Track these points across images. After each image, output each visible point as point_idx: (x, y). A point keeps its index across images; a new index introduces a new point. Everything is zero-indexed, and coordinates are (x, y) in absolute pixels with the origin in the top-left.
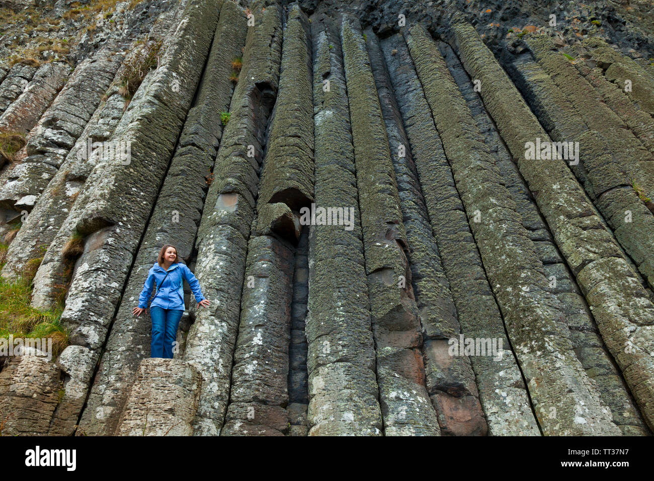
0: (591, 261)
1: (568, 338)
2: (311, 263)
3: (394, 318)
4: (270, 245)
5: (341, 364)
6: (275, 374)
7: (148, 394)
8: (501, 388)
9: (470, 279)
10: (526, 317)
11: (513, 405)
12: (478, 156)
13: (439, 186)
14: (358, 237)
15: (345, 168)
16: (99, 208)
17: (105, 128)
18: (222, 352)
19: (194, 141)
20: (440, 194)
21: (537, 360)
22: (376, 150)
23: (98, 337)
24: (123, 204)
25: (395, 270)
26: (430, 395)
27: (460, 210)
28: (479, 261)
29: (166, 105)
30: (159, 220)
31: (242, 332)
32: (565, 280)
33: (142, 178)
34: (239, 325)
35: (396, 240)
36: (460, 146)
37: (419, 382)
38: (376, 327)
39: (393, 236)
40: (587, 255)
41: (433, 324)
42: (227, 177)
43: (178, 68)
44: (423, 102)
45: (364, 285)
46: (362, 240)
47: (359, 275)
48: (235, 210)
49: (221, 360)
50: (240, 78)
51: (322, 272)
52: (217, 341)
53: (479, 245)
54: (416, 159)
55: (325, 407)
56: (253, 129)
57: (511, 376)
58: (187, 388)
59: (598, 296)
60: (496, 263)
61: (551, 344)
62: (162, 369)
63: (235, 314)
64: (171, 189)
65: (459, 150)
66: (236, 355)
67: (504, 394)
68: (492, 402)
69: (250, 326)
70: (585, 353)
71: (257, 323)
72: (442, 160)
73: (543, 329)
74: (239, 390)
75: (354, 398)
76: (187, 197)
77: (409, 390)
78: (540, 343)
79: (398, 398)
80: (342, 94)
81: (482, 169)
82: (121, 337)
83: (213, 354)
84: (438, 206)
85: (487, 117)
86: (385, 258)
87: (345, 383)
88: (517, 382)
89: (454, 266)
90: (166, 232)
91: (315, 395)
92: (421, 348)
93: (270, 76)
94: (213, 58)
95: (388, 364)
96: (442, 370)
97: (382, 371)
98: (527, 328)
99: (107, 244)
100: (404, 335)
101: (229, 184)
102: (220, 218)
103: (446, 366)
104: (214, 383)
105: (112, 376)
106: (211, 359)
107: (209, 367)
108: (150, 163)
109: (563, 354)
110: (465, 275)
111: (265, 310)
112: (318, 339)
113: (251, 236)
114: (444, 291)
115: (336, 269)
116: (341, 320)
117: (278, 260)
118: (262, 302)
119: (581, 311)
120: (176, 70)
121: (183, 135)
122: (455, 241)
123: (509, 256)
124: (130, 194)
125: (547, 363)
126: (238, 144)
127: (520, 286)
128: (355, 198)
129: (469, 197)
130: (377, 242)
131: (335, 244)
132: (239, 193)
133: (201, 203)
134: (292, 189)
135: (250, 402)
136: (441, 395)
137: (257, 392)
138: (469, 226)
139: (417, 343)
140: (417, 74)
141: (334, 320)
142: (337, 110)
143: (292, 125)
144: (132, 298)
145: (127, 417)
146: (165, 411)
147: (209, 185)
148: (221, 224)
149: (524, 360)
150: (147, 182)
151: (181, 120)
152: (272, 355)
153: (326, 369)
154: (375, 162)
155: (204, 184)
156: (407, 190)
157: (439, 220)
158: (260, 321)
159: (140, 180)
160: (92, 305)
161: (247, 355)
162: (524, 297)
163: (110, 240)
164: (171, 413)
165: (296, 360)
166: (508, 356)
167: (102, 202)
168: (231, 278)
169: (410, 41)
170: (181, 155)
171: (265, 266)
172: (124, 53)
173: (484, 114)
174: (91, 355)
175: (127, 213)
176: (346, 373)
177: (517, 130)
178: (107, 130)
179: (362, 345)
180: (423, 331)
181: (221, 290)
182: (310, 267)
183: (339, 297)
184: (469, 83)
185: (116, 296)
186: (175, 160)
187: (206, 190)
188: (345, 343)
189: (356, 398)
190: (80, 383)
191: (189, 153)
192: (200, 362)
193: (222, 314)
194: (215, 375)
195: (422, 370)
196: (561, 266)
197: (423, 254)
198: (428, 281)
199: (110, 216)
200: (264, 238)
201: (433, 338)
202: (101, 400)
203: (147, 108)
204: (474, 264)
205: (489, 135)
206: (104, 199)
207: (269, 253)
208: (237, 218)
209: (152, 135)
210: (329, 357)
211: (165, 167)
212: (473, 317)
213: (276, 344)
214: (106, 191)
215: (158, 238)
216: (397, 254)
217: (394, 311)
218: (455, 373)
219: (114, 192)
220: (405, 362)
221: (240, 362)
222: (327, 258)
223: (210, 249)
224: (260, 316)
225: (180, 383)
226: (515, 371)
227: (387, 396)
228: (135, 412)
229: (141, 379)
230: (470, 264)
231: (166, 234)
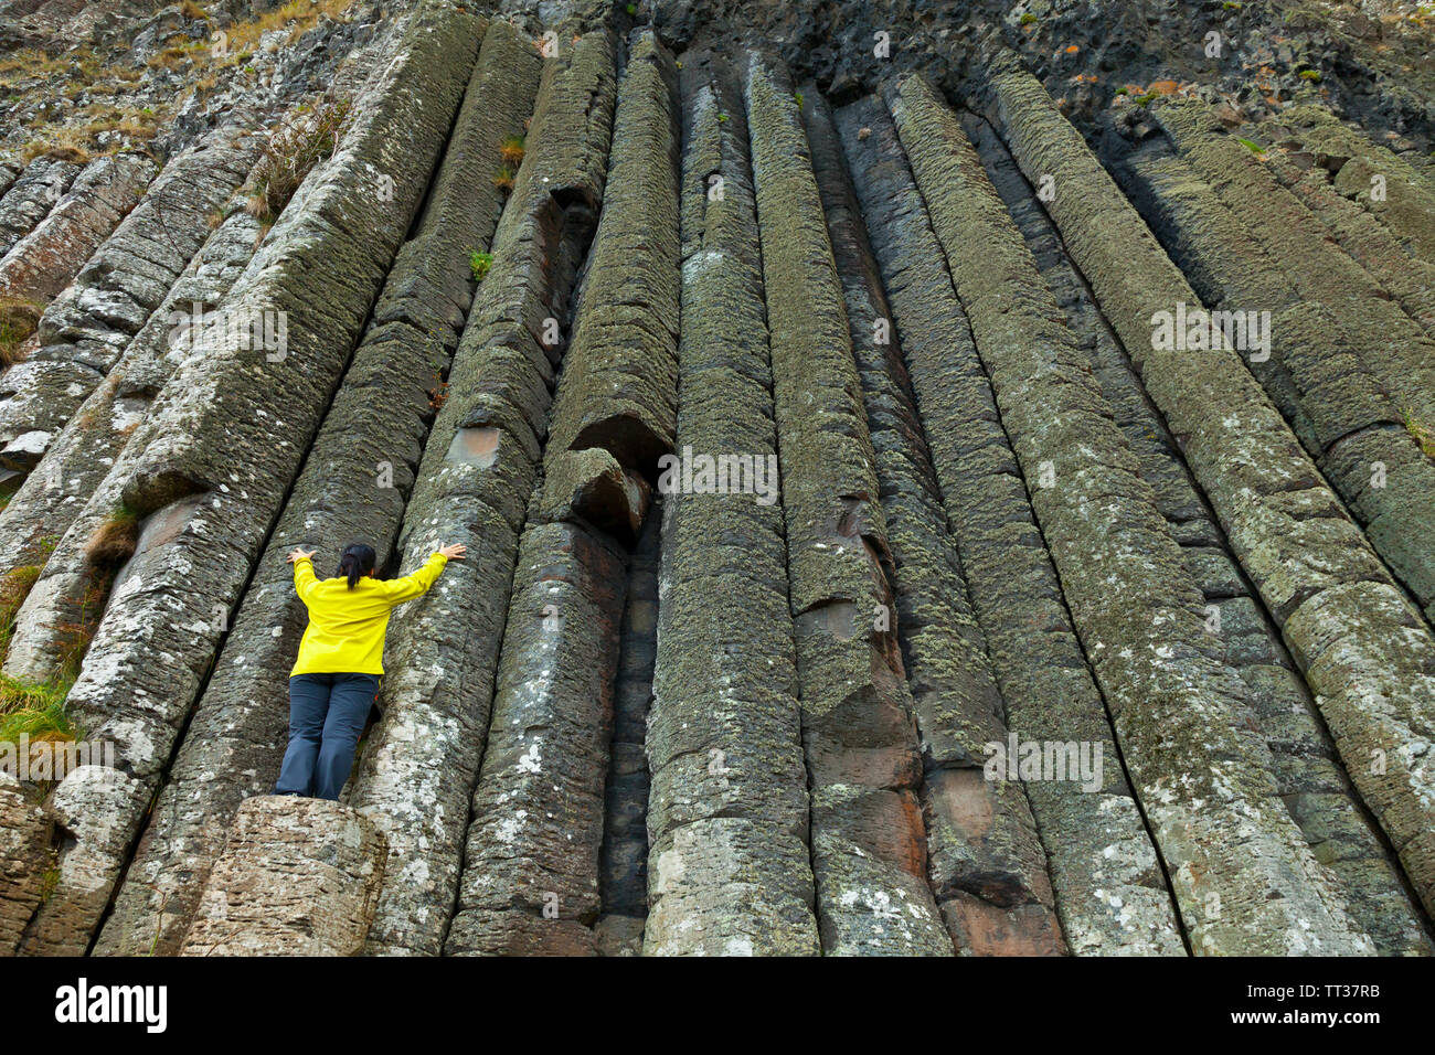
0: (1316, 590)
1: (1267, 769)
2: (665, 587)
3: (854, 717)
4: (569, 544)
5: (726, 821)
6: (569, 843)
7: (252, 882)
8: (1107, 886)
9: (1033, 630)
10: (1168, 717)
11: (1138, 927)
12: (1053, 354)
13: (963, 422)
14: (775, 530)
15: (749, 375)
16: (176, 451)
17: (212, 283)
18: (444, 788)
19: (406, 311)
20: (966, 438)
21: (1193, 819)
22: (818, 336)
23: (152, 748)
24: (232, 444)
25: (859, 606)
26: (938, 901)
27: (1010, 473)
28: (1055, 589)
29: (346, 232)
30: (317, 483)
31: (494, 744)
32: (1256, 636)
33: (282, 389)
34: (489, 727)
35: (863, 537)
36: (1010, 333)
37: (913, 871)
38: (814, 736)
39: (854, 528)
40: (1306, 577)
41: (947, 732)
42: (478, 391)
43: (379, 155)
44: (927, 238)
45: (785, 638)
46: (784, 536)
47: (773, 615)
48: (491, 463)
49: (439, 808)
50: (520, 182)
51: (688, 608)
52: (431, 762)
53: (1055, 553)
54: (911, 361)
55: (686, 925)
56: (540, 289)
57: (1131, 858)
58: (348, 869)
59: (1334, 673)
60: (1094, 594)
61: (1227, 781)
62: (289, 823)
63: (479, 701)
64: (346, 416)
65: (1008, 341)
66: (477, 798)
67: (1116, 902)
68: (1087, 920)
69: (514, 730)
70: (1307, 806)
71: (531, 721)
72: (971, 364)
73: (1208, 746)
74: (479, 881)
75: (754, 905)
76: (382, 433)
77: (887, 888)
78: (1201, 779)
79: (861, 907)
80: (745, 218)
81: (1061, 381)
82: (208, 749)
83: (422, 792)
84: (961, 466)
85: (1072, 273)
86: (837, 578)
87: (733, 868)
88: (1146, 873)
89: (997, 600)
90: (329, 509)
91: (661, 895)
92: (920, 788)
93: (585, 175)
94: (460, 135)
95: (838, 823)
96: (969, 842)
97: (825, 840)
98: (1170, 745)
99: (189, 533)
100: (877, 756)
101: (480, 405)
102: (456, 480)
103: (978, 832)
104: (419, 862)
105: (178, 841)
106: (415, 803)
107: (409, 824)
108: (301, 357)
109: (1256, 806)
110: (1023, 621)
111: (549, 692)
112: (673, 763)
113: (527, 525)
114: (974, 657)
115: (720, 601)
116: (728, 717)
117: (587, 578)
118: (545, 673)
119: (1296, 709)
120: (375, 158)
121: (383, 298)
122: (1000, 543)
123: (1124, 576)
124: (252, 424)
125: (1217, 826)
126: (507, 320)
127: (1152, 646)
128: (769, 441)
129: (1032, 444)
130: (816, 540)
131: (719, 543)
132: (502, 426)
133: (416, 448)
134: (626, 417)
135: (504, 909)
136: (965, 901)
137: (522, 886)
138: (1032, 510)
139: (910, 775)
140: (913, 179)
141: (713, 719)
142: (732, 252)
143: (628, 279)
144: (240, 660)
145: (195, 937)
146: (290, 923)
147: (438, 410)
148: (457, 495)
149: (1163, 819)
150: (292, 397)
151: (381, 266)
152: (563, 797)
153: (691, 834)
154: (817, 362)
155: (425, 406)
156: (890, 428)
157: (963, 497)
158: (537, 718)
159: (277, 394)
160: (141, 672)
161: (504, 797)
162: (1161, 672)
163: (197, 525)
164: (304, 930)
165: (622, 813)
166: (1124, 809)
167: (182, 438)
168: (474, 617)
169: (898, 109)
170: (375, 342)
171: (555, 590)
172: (269, 133)
173: (1065, 265)
174: (131, 790)
175: (240, 465)
176: (736, 843)
177: (1140, 298)
178: (213, 289)
179: (777, 778)
180: (924, 749)
181: (449, 643)
182: (661, 597)
183: (725, 665)
184: (1031, 201)
185: (203, 654)
186: (361, 353)
187: (429, 420)
188: (737, 771)
189: (758, 905)
190: (99, 855)
191: (393, 337)
192: (388, 812)
193: (449, 699)
194: (423, 842)
195: (920, 840)
196: (1245, 604)
197: (924, 571)
198: (936, 632)
199: (200, 470)
200: (556, 528)
201: (947, 766)
202: (149, 898)
203: (302, 236)
204: (1045, 597)
205: (1077, 311)
206: (189, 430)
207: (567, 563)
208: (494, 481)
209: (310, 296)
210: (697, 805)
211: (336, 367)
212: (1041, 718)
213: (575, 773)
214: (194, 414)
215: (309, 524)
216: (864, 568)
217: (856, 699)
218: (999, 849)
219: (212, 415)
220: (880, 821)
221: (487, 813)
222: (699, 575)
223: (429, 549)
224: (538, 707)
225: (330, 856)
226: (1142, 846)
227: (834, 900)
228: (214, 926)
229: (235, 845)
230: (1032, 596)
231: (328, 514)
